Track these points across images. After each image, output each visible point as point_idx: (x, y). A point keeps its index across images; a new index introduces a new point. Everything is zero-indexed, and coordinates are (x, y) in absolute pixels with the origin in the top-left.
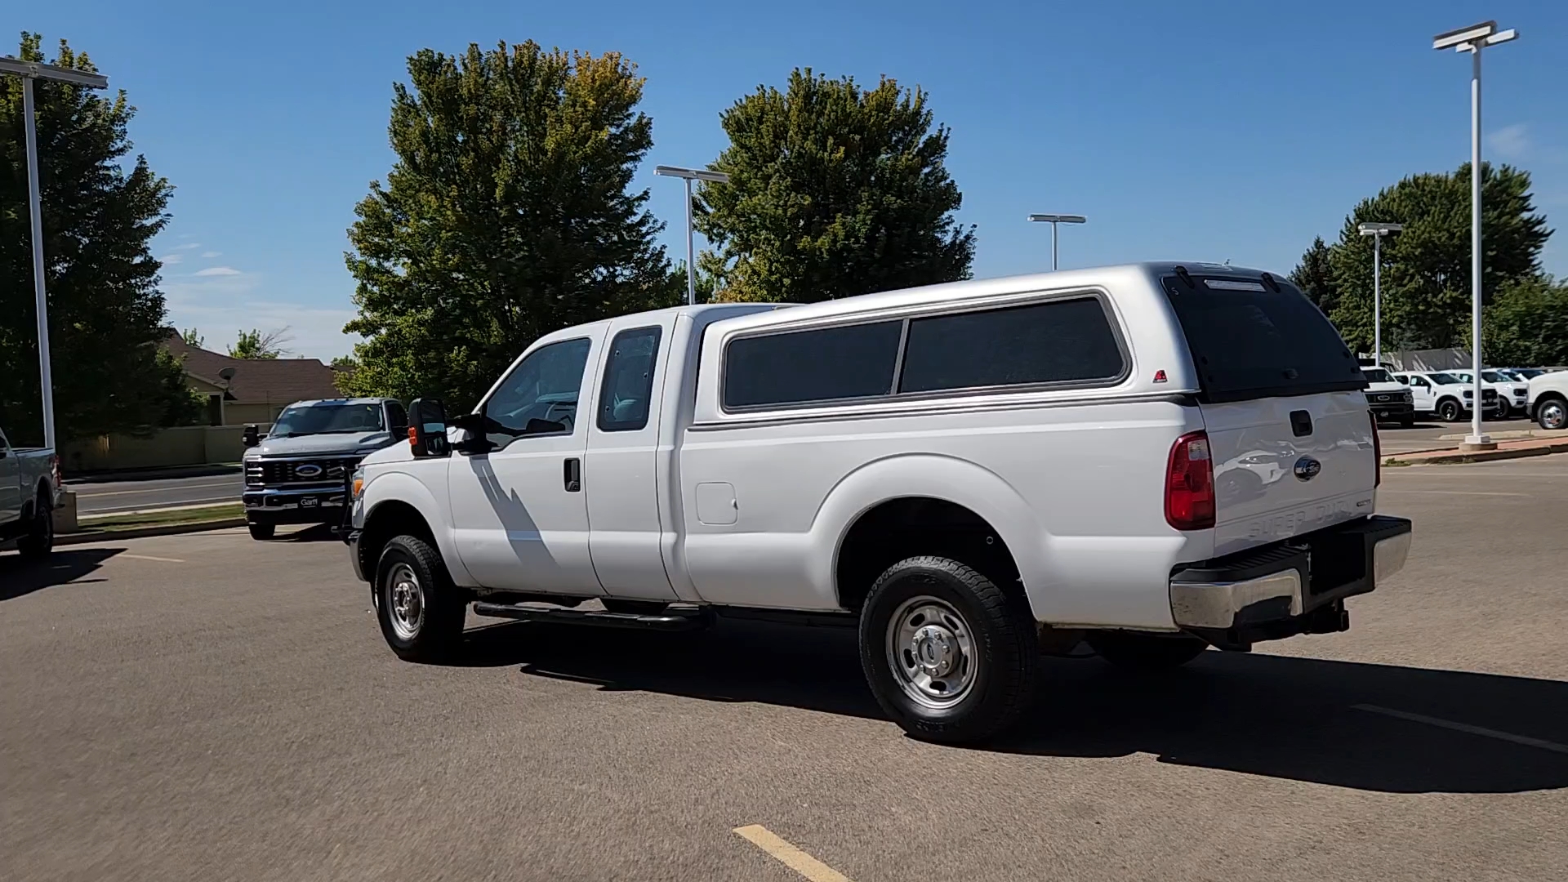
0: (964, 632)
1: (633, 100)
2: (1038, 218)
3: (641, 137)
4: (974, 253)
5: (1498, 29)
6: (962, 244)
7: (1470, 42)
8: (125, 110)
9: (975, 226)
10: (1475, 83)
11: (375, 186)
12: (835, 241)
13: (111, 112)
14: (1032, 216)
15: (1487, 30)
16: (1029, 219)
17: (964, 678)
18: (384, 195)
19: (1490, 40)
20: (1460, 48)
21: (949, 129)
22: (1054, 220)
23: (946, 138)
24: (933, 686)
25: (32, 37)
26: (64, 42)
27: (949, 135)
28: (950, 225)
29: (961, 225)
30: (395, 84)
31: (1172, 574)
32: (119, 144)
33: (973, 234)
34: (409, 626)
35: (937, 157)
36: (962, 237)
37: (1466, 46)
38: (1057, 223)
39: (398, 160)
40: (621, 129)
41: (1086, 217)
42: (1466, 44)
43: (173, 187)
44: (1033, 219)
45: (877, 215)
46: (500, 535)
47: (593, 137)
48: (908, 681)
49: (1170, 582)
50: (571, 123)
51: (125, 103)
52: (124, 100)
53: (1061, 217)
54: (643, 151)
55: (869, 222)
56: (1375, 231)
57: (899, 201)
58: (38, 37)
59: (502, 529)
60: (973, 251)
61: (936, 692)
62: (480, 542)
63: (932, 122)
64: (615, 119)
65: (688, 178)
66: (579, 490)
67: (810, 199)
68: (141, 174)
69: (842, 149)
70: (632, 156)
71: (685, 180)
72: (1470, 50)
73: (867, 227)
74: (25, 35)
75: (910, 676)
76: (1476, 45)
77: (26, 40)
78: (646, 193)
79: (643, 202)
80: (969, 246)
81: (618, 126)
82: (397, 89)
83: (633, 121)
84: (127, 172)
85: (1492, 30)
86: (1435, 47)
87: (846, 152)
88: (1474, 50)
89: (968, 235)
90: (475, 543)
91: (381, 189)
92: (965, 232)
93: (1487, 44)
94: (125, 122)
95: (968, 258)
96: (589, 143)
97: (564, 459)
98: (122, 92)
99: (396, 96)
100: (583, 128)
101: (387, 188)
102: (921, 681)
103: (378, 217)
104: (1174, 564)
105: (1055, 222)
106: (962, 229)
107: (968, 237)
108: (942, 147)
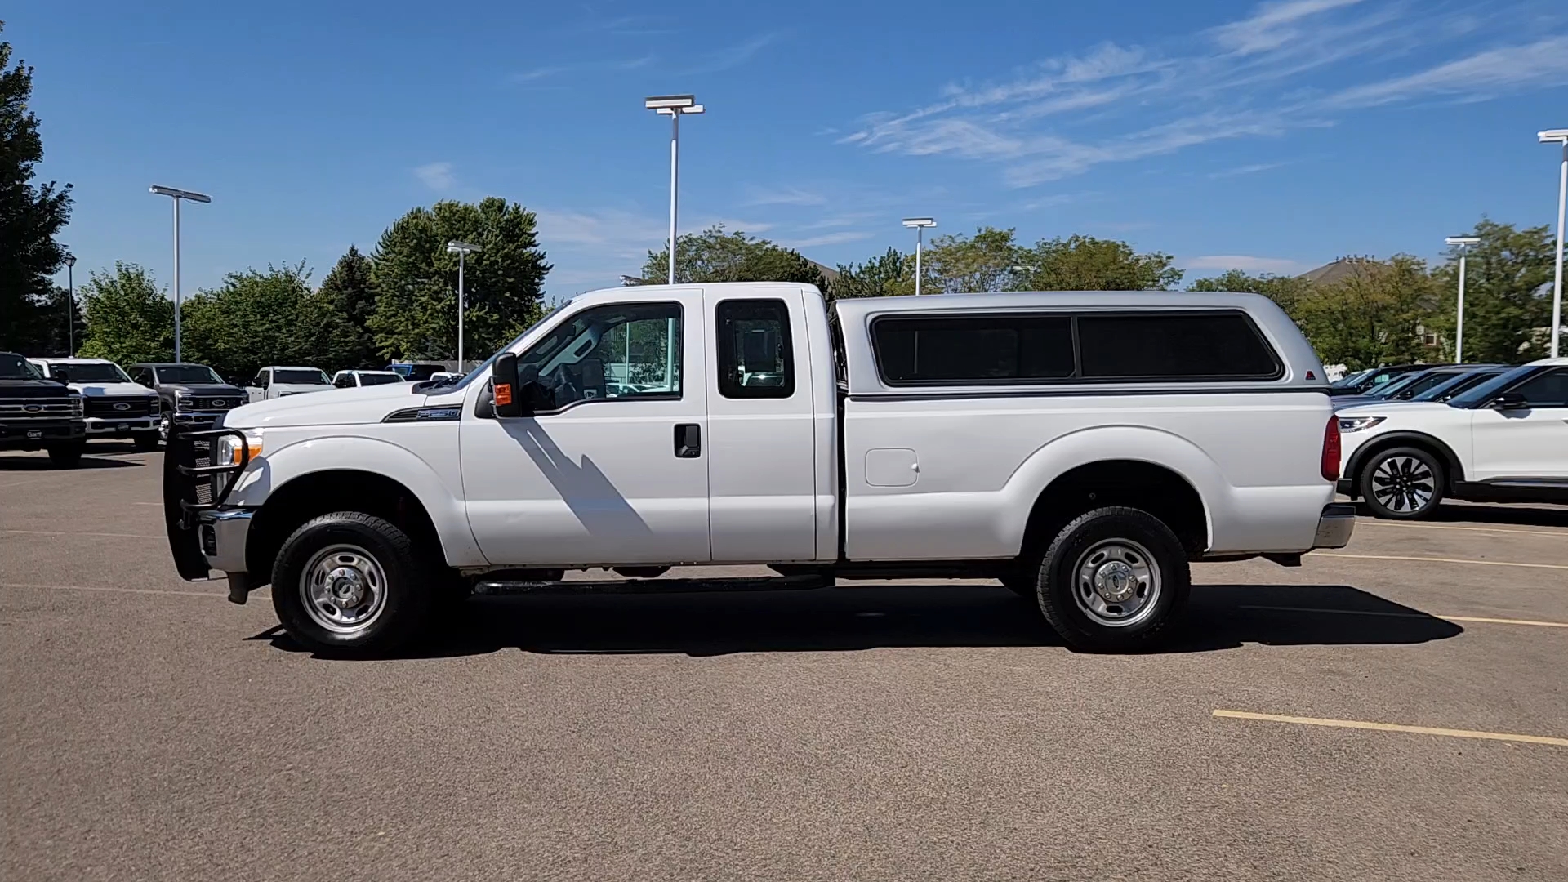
0: (1144, 564)
2: (162, 190)
4: (69, 216)
5: (695, 101)
6: (54, 204)
7: (672, 108)
9: (70, 186)
10: (674, 143)
14: (155, 187)
15: (689, 102)
16: (151, 190)
17: (1142, 599)
19: (685, 110)
20: (659, 111)
21: (31, 68)
22: (178, 195)
23: (28, 78)
24: (1110, 609)
27: (31, 75)
28: (31, 178)
29: (53, 183)
31: (1323, 512)
33: (68, 194)
34: (345, 619)
35: (16, 99)
36: (53, 196)
37: (669, 111)
38: (180, 199)
41: (211, 197)
42: (670, 109)
44: (156, 190)
46: (560, 506)
48: (1086, 606)
49: (1321, 516)
53: (185, 192)
56: (460, 250)
59: (558, 499)
60: (67, 214)
61: (1114, 614)
62: (517, 515)
63: (9, 57)
66: (697, 455)
72: (671, 114)
75: (1089, 604)
76: (676, 112)
80: (63, 207)
85: (693, 102)
86: (647, 106)
88: (674, 116)
89: (61, 195)
90: (508, 515)
92: (57, 190)
93: (682, 112)
95: (55, 223)
97: (674, 425)
102: (1098, 607)
104: (1326, 503)
105: (179, 197)
106: (54, 187)
107: (61, 197)
108: (25, 90)
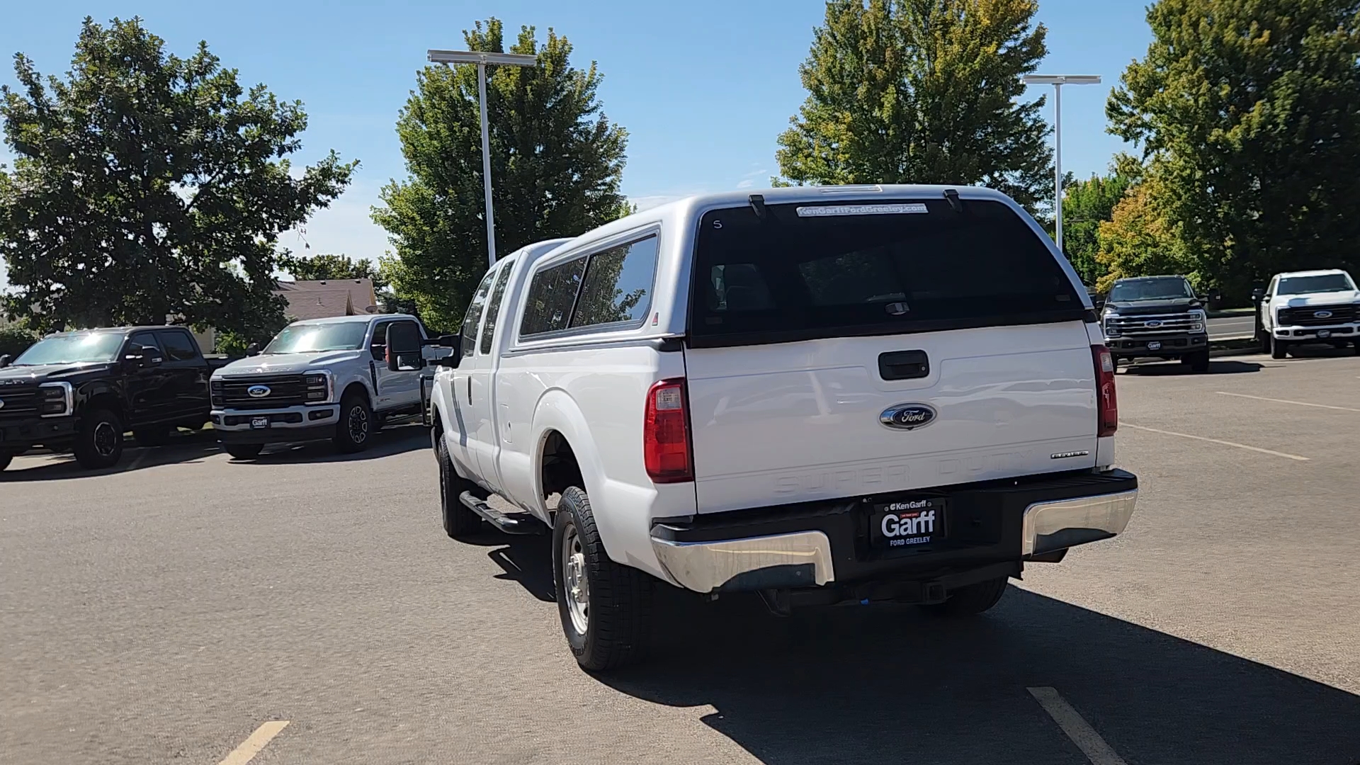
1: (1029, 13)
3: (1036, 47)
8: (596, 77)
11: (794, 120)
12: (1248, 130)
13: (586, 79)
18: (801, 126)
25: (528, 29)
26: (551, 29)
30: (814, 28)
31: (651, 526)
32: (592, 105)
39: (809, 93)
40: (1020, 42)
43: (628, 134)
45: (1298, 98)
47: (981, 53)
49: (651, 532)
50: (960, 43)
51: (596, 72)
52: (595, 69)
54: (1037, 60)
55: (1288, 107)
57: (1326, 82)
58: (533, 29)
64: (1011, 33)
65: (1057, 84)
66: (472, 404)
67: (1229, 88)
68: (602, 127)
69: (1266, 33)
70: (1027, 67)
71: (1054, 86)
73: (1287, 112)
74: (524, 28)
77: (524, 31)
78: (1042, 99)
79: (1040, 108)
81: (1016, 39)
82: (816, 33)
83: (1031, 32)
84: (593, 128)
87: (1271, 36)
91: (800, 122)
94: (596, 86)
96: (978, 59)
97: (468, 377)
98: (594, 63)
99: (815, 40)
100: (971, 46)
101: (803, 121)
103: (795, 145)
104: (652, 517)
